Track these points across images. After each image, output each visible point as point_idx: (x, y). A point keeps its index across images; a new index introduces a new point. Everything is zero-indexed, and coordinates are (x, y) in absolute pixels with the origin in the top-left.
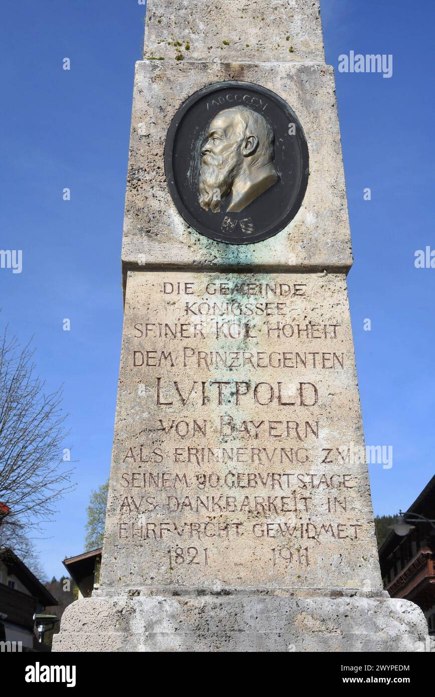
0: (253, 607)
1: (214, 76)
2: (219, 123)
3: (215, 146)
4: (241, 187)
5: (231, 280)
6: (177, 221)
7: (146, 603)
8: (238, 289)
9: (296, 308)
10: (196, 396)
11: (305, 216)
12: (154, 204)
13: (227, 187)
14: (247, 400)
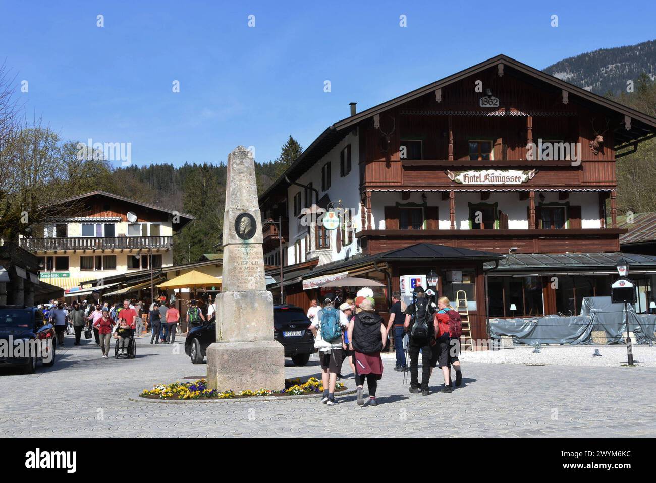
0: (249, 293)
1: (242, 212)
2: (243, 220)
3: (242, 224)
4: (247, 231)
5: (245, 246)
6: (237, 236)
7: (235, 293)
8: (246, 247)
9: (255, 249)
10: (240, 264)
11: (256, 235)
12: (233, 234)
13: (244, 231)
14: (248, 264)
